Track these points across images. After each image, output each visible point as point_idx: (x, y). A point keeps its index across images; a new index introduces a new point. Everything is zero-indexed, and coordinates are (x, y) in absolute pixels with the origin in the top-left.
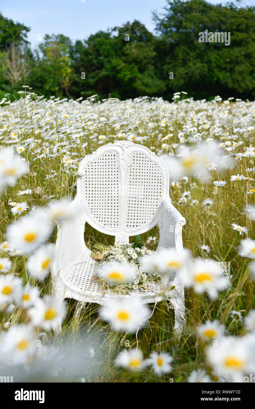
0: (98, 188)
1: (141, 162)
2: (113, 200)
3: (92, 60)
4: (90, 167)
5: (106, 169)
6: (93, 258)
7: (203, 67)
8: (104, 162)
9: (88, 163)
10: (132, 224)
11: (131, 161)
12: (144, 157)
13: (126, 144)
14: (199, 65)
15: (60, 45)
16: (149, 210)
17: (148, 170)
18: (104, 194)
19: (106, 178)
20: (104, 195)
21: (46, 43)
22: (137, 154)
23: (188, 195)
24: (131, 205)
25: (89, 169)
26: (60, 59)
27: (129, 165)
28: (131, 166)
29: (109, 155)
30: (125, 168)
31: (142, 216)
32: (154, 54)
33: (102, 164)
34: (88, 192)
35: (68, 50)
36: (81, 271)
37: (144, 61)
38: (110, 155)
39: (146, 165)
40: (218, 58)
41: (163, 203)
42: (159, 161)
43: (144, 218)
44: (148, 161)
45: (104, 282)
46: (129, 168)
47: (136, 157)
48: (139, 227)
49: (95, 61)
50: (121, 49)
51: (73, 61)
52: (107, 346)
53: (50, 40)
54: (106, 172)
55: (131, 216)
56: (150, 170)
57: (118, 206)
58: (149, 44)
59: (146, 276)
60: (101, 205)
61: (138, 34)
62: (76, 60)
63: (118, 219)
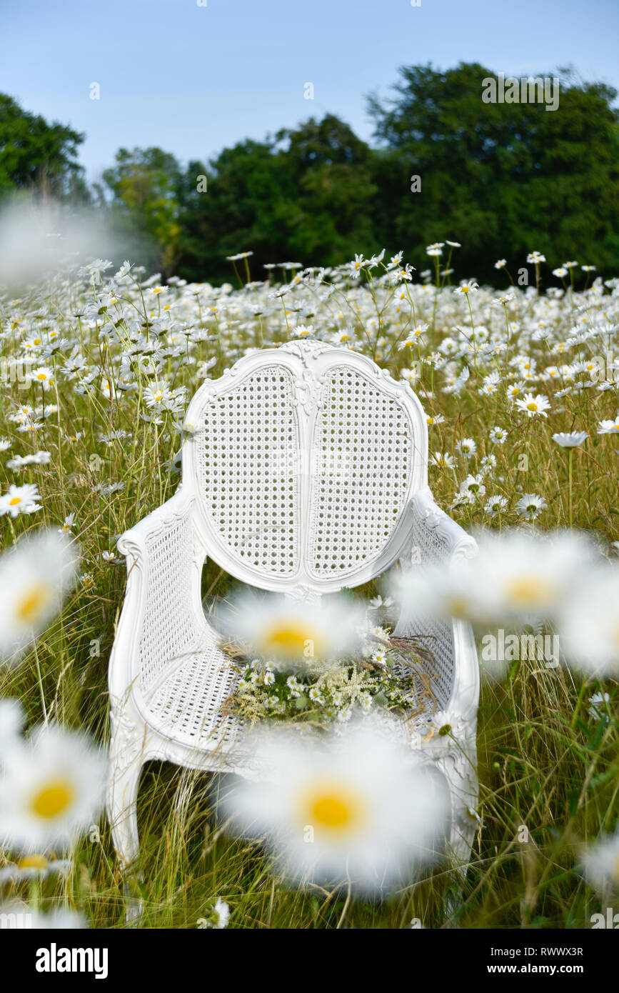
0: (238, 465)
1: (353, 396)
2: (279, 497)
3: (227, 205)
4: (218, 411)
5: (259, 414)
6: (226, 652)
7: (488, 219)
8: (255, 397)
9: (212, 399)
10: (330, 562)
11: (326, 392)
12: (361, 384)
13: (312, 349)
14: (479, 215)
15: (154, 173)
16: (376, 522)
17: (370, 416)
18: (255, 481)
19: (259, 439)
20: (255, 486)
21: (122, 169)
22: (342, 374)
23: (478, 483)
24: (326, 512)
25: (214, 415)
26: (154, 205)
27: (321, 404)
28: (325, 407)
29: (266, 379)
30: (309, 412)
31: (355, 540)
32: (374, 189)
33: (248, 402)
34: (212, 478)
35: (171, 183)
36: (192, 688)
37: (351, 208)
38: (270, 379)
39: (367, 404)
40: (523, 199)
41: (411, 504)
42: (400, 392)
43: (361, 544)
44: (371, 394)
45: (254, 716)
46: (320, 413)
47: (338, 381)
48: (347, 569)
49: (233, 208)
50: (296, 179)
51: (184, 210)
52: (263, 895)
53: (129, 162)
54: (259, 422)
55: (328, 540)
56: (377, 416)
57: (291, 514)
58: (361, 167)
59: (370, 698)
60: (247, 510)
61: (335, 145)
62: (190, 205)
63: (291, 547)
